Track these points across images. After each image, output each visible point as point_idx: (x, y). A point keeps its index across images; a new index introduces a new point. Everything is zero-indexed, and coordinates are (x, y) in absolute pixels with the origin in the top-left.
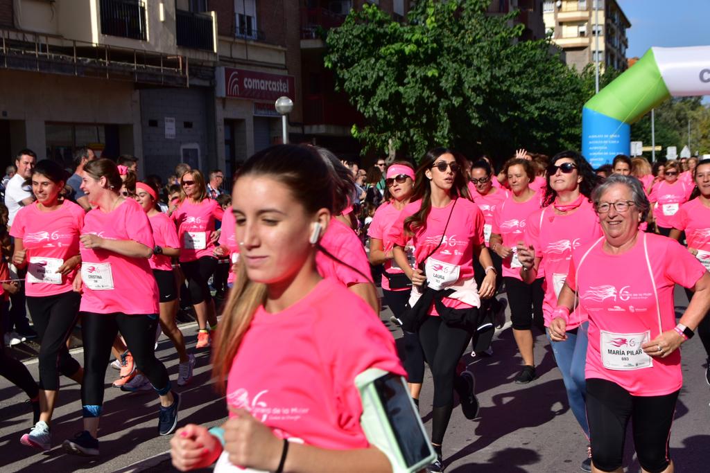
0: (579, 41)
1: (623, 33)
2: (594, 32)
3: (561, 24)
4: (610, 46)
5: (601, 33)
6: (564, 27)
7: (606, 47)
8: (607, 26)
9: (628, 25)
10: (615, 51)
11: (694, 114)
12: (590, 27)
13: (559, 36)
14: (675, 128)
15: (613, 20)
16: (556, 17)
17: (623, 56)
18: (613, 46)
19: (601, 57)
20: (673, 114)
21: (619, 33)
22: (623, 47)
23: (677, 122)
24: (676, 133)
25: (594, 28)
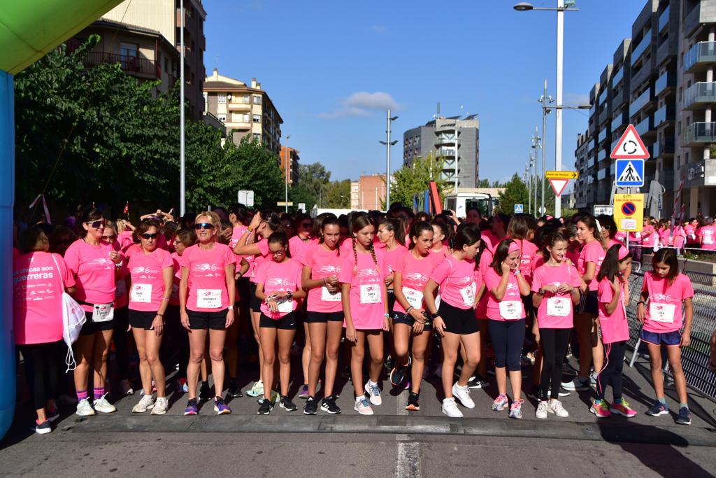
0: (243, 126)
1: (278, 126)
2: (254, 120)
3: (231, 112)
4: (266, 132)
5: (260, 121)
6: (233, 114)
7: (263, 131)
8: (264, 117)
9: (282, 122)
10: (271, 136)
11: (325, 186)
12: (251, 116)
13: (230, 121)
14: (313, 194)
15: (269, 115)
16: (227, 107)
17: (278, 141)
18: (269, 132)
19: (260, 138)
20: (312, 186)
21: (274, 125)
22: (277, 136)
23: (314, 191)
24: (315, 198)
25: (255, 117)
